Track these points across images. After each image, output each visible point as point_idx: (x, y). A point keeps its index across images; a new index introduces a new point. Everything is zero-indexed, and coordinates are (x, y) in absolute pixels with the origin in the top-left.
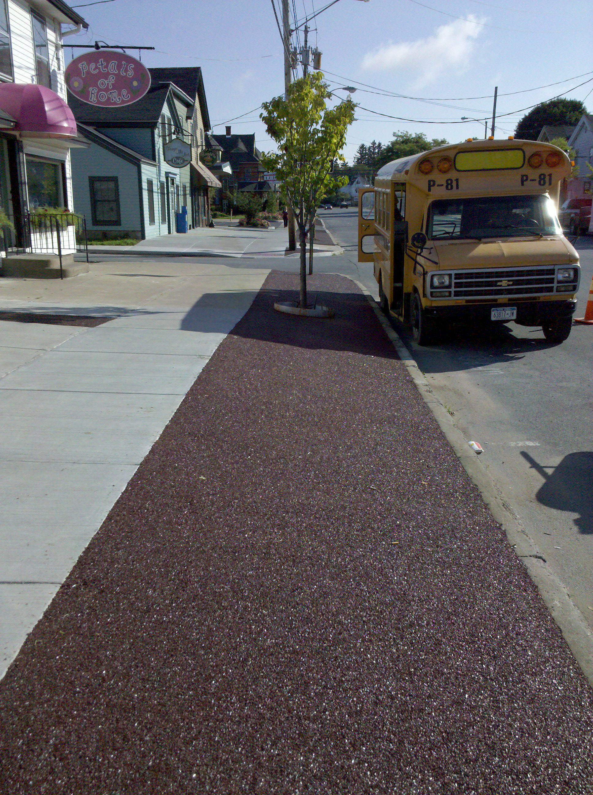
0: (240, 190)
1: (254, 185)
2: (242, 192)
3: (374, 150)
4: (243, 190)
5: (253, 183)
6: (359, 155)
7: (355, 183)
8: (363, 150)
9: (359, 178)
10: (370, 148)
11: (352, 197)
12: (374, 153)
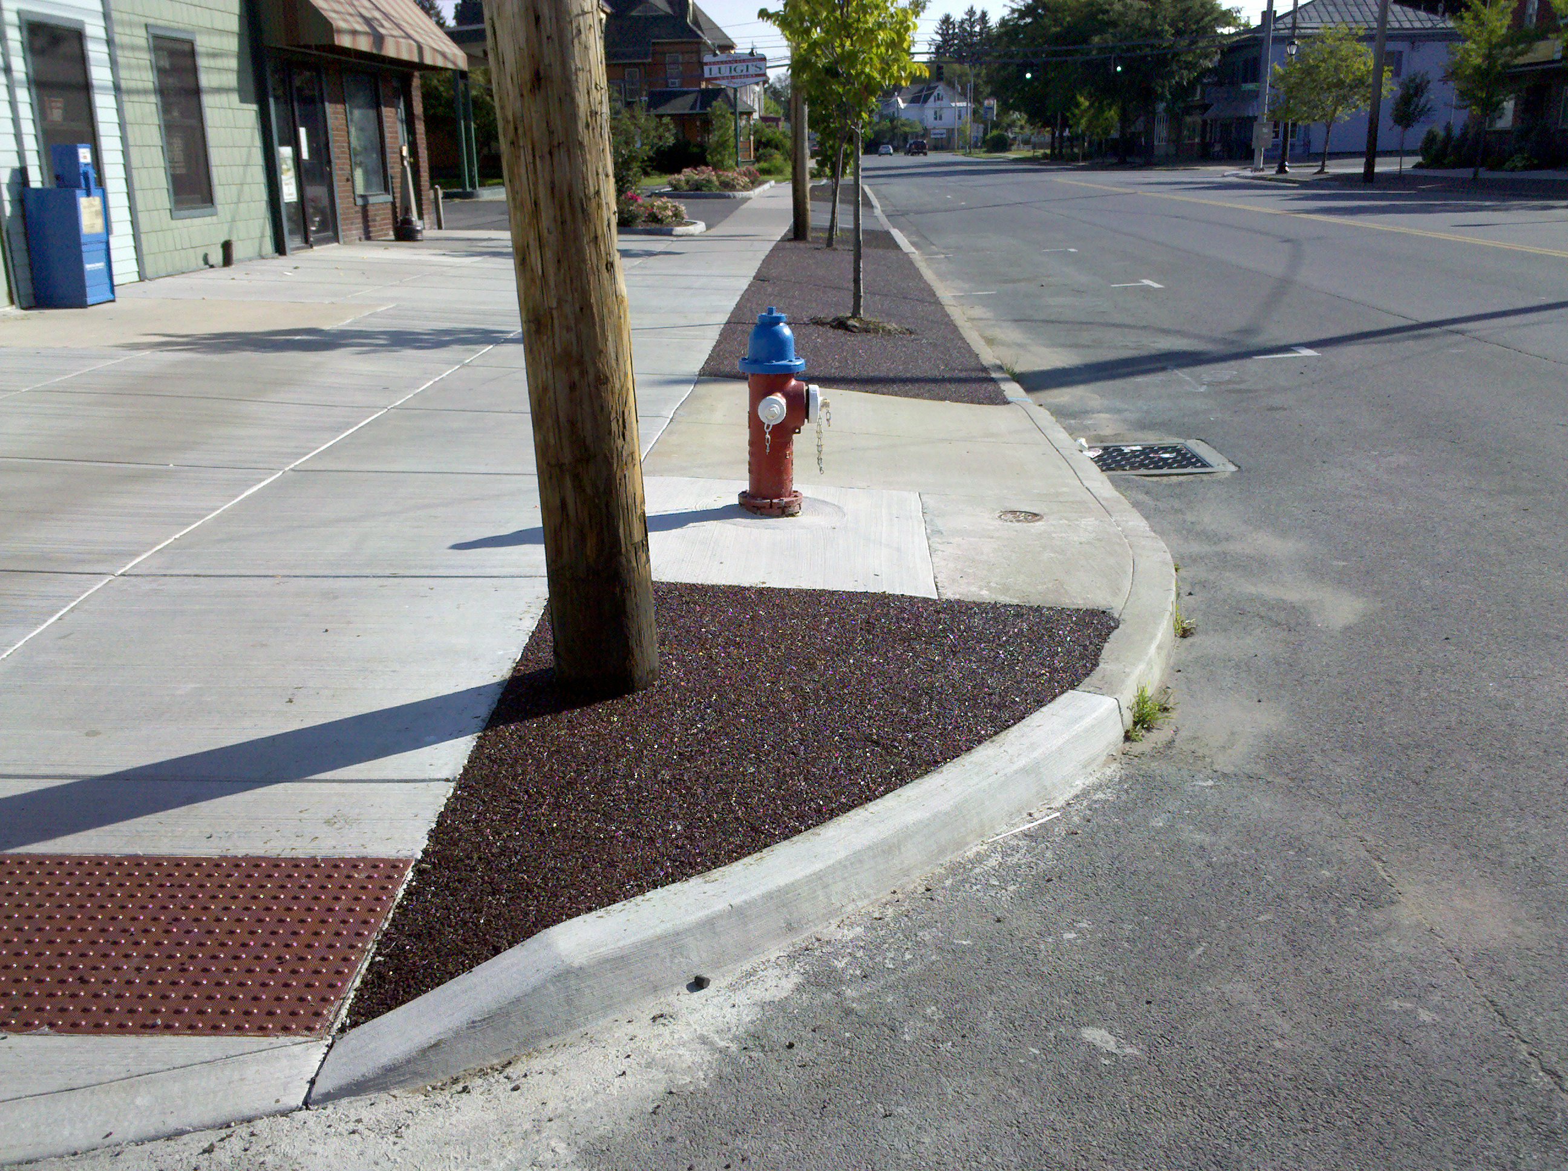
0: (653, 112)
1: (690, 98)
2: (657, 116)
3: (972, 26)
4: (661, 110)
5: (687, 93)
6: (939, 38)
7: (932, 99)
8: (948, 29)
9: (940, 87)
10: (962, 22)
11: (925, 129)
12: (972, 34)
